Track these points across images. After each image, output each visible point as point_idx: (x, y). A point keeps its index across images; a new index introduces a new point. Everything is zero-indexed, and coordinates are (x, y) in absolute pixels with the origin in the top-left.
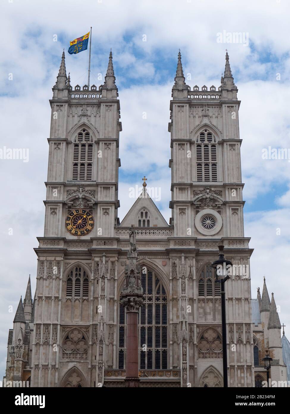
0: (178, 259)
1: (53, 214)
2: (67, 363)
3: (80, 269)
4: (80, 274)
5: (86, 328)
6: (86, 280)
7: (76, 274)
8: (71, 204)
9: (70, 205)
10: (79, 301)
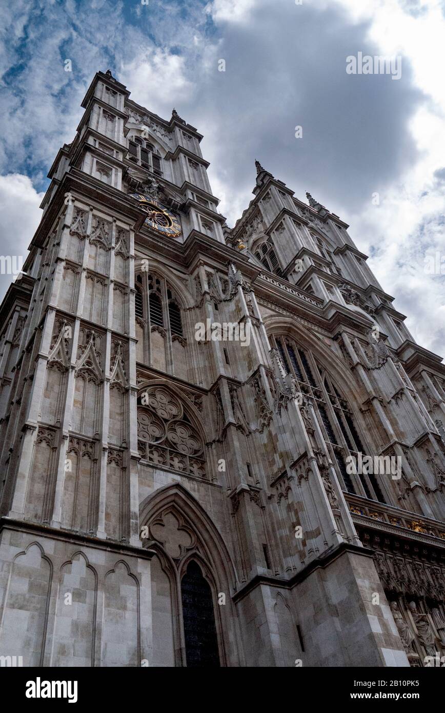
0: (357, 339)
1: (100, 172)
2: (150, 470)
3: (158, 282)
4: (159, 290)
5: (193, 394)
6: (175, 308)
7: (151, 287)
8: (137, 181)
9: (135, 181)
10: (164, 336)
